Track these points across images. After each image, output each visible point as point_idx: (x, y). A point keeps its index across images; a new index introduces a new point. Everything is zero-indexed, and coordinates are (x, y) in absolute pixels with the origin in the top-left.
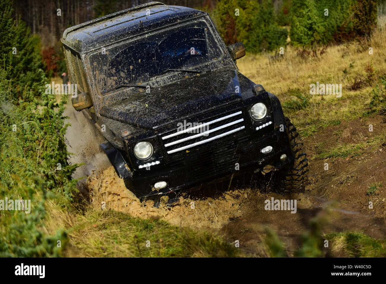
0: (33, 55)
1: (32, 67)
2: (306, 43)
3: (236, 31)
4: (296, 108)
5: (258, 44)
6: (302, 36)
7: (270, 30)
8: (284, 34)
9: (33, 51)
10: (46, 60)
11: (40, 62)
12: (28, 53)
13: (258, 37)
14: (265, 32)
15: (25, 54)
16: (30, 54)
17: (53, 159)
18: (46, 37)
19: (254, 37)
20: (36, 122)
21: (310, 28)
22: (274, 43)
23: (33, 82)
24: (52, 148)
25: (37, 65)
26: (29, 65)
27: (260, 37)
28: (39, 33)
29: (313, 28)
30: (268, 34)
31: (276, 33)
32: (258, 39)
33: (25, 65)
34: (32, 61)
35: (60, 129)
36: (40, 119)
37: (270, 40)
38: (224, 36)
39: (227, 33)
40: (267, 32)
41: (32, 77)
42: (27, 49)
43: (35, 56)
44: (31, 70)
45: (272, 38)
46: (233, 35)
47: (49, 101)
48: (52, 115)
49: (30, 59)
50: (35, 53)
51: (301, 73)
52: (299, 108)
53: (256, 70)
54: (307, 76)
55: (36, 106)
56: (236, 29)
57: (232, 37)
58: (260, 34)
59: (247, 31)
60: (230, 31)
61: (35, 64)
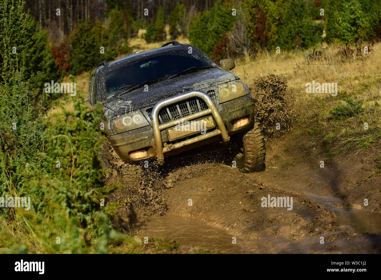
0: (43, 52)
1: (42, 67)
2: (349, 40)
3: (267, 26)
4: (348, 115)
5: (290, 40)
6: (345, 32)
7: (303, 25)
8: (319, 29)
9: (43, 48)
10: (57, 58)
11: (51, 61)
12: (38, 51)
13: (290, 32)
14: (298, 28)
15: (34, 52)
16: (40, 52)
17: (89, 179)
18: (54, 32)
19: (285, 33)
20: (67, 135)
21: (354, 24)
22: (308, 39)
23: (44, 83)
24: (87, 166)
25: (47, 64)
26: (39, 64)
27: (292, 33)
28: (45, 27)
29: (356, 24)
30: (301, 29)
31: (311, 28)
32: (290, 34)
33: (34, 64)
34: (42, 60)
35: (94, 144)
36: (71, 132)
37: (304, 36)
38: (254, 32)
39: (256, 28)
40: (301, 27)
41: (42, 77)
42: (37, 46)
43: (45, 54)
44: (41, 70)
45: (306, 33)
46: (264, 30)
47: (82, 111)
48: (86, 127)
49: (41, 56)
50: (45, 51)
51: (346, 75)
52: (351, 115)
53: (292, 70)
54: (353, 77)
55: (67, 117)
56: (266, 24)
57: (263, 33)
58: (293, 30)
59: (277, 26)
60: (260, 25)
61: (45, 63)
